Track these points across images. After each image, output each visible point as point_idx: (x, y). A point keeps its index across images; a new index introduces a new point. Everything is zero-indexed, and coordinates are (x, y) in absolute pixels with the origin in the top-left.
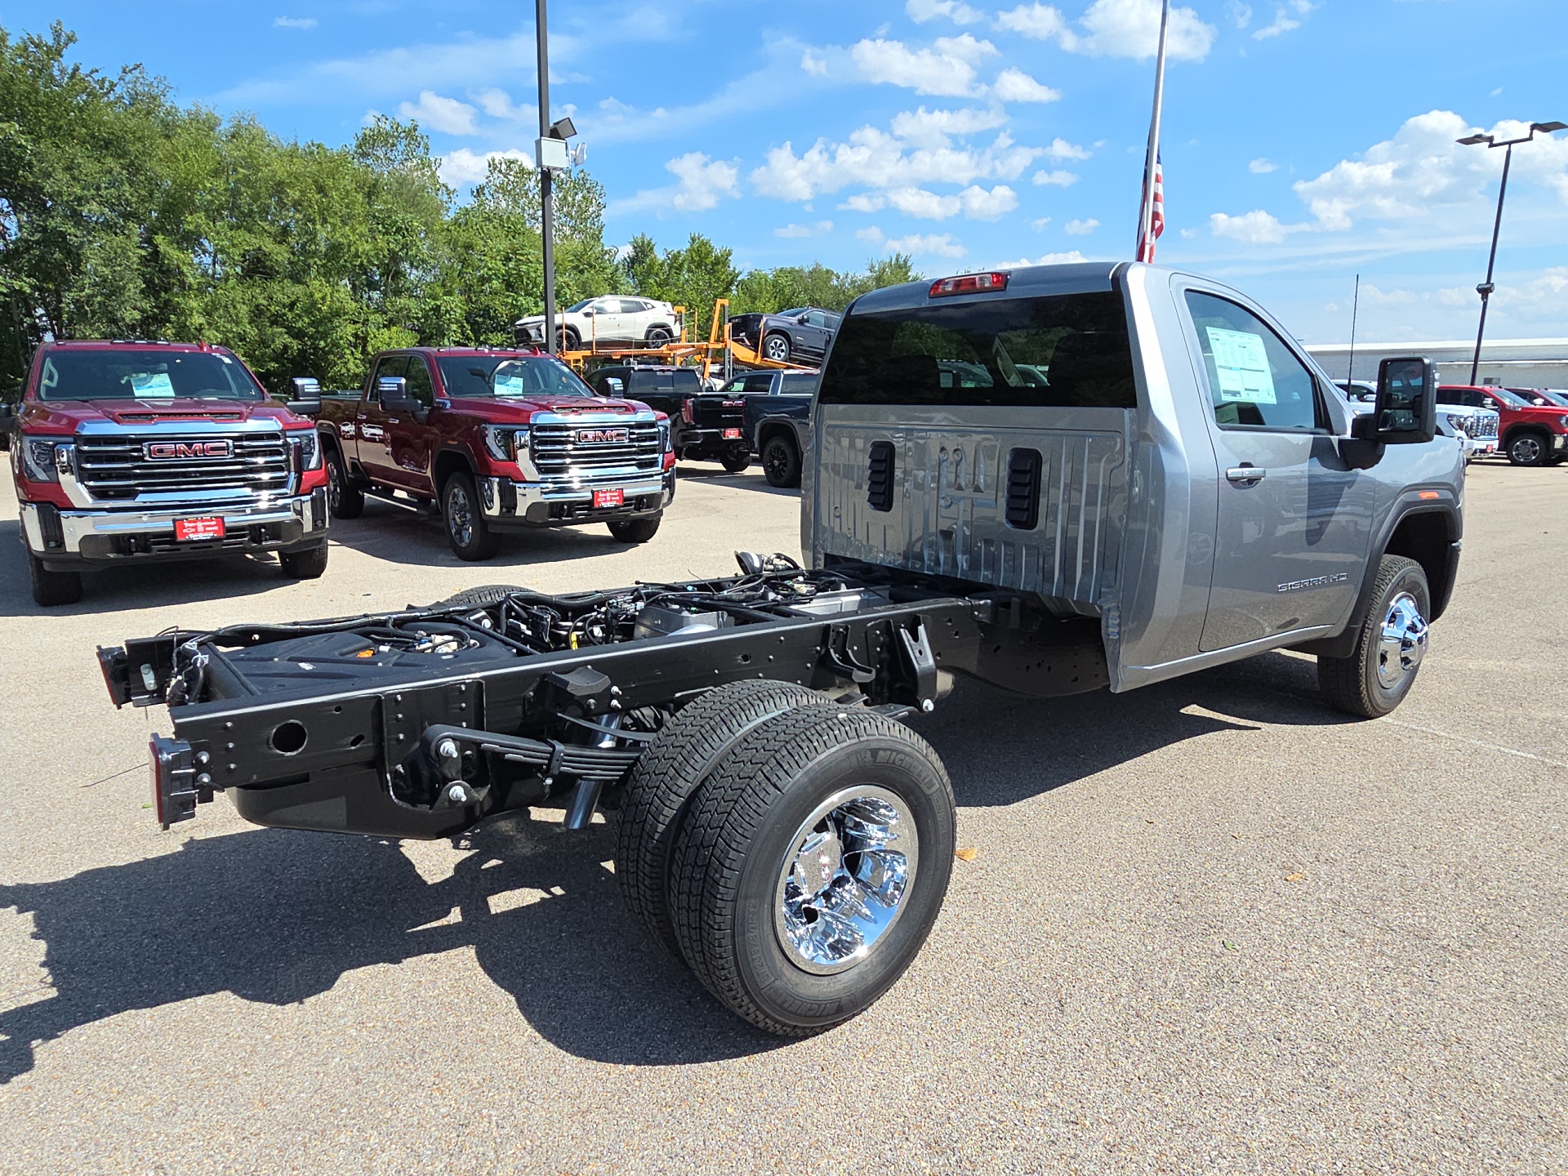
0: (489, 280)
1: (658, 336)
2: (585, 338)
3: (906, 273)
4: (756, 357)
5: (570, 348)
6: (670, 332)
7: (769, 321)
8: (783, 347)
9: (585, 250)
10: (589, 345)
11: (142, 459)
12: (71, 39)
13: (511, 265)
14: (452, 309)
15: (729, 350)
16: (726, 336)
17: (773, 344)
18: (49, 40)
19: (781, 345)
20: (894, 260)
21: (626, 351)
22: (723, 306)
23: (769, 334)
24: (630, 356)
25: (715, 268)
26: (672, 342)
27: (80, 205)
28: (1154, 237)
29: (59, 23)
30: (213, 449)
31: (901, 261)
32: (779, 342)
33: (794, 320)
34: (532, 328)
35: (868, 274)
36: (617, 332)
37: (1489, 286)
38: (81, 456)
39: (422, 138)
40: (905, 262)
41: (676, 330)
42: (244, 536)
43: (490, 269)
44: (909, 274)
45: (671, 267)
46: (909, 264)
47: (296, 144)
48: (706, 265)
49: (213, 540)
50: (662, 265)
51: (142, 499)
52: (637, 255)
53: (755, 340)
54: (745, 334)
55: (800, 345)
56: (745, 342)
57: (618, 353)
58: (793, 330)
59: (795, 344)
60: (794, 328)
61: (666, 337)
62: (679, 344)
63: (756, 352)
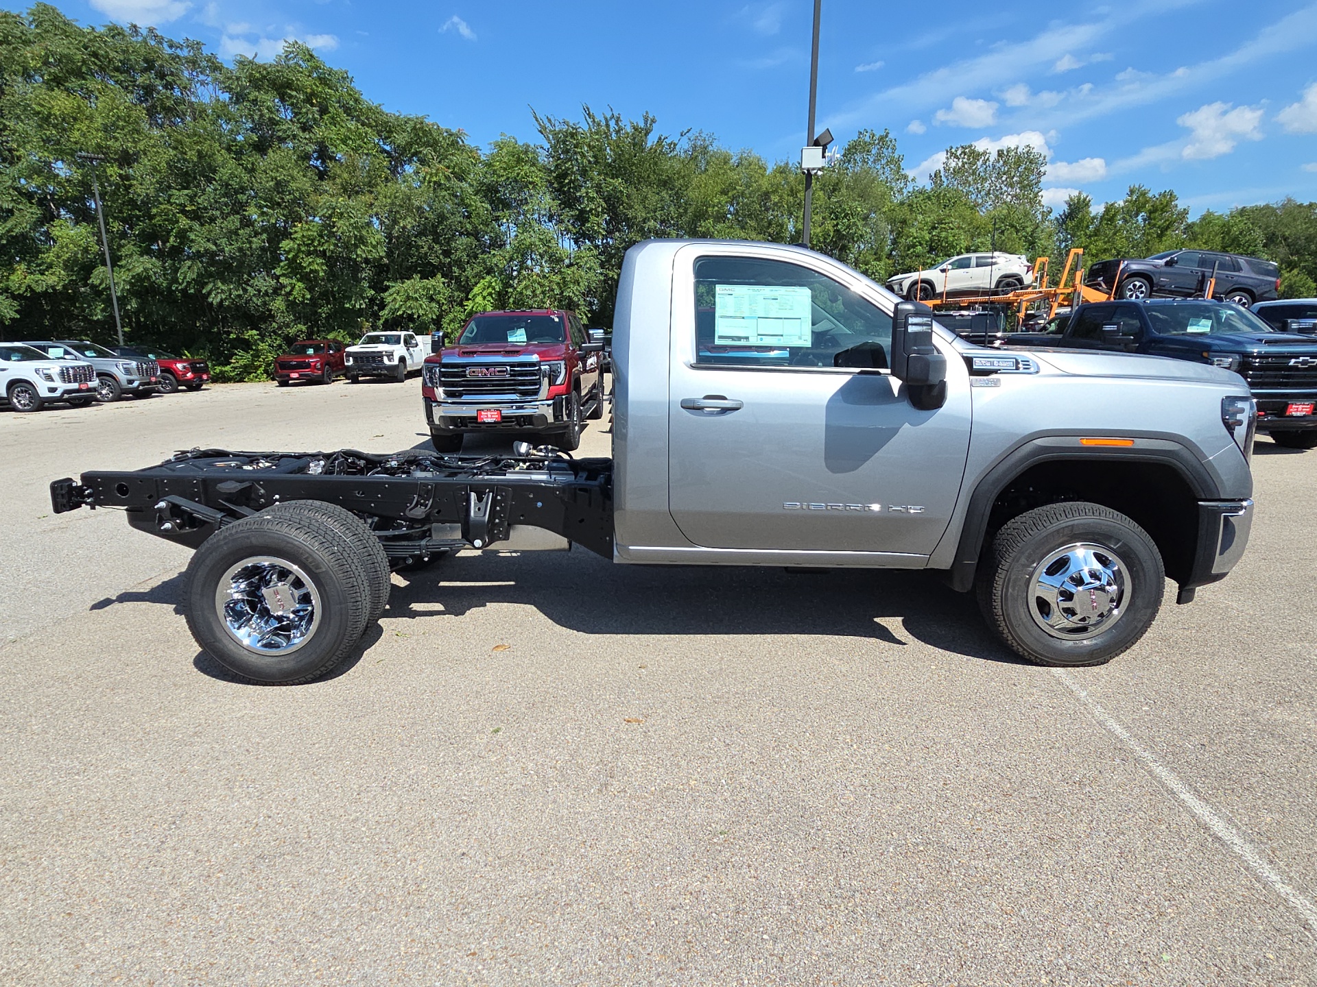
0: (914, 246)
1: (1008, 285)
2: (939, 289)
5: (926, 298)
6: (1020, 281)
8: (1143, 289)
10: (941, 295)
11: (465, 376)
12: (653, 121)
13: (935, 232)
14: (876, 271)
15: (1079, 294)
16: (1077, 281)
17: (1131, 287)
18: (642, 125)
19: (1141, 287)
21: (973, 299)
22: (1077, 255)
23: (1128, 277)
24: (976, 303)
26: (1022, 289)
27: (645, 223)
29: (647, 113)
30: (500, 371)
32: (1138, 284)
33: (1162, 262)
34: (896, 284)
36: (970, 283)
38: (443, 374)
39: (891, 141)
41: (1028, 279)
42: (513, 422)
43: (915, 238)
45: (1103, 218)
47: (787, 164)
49: (495, 422)
50: (1093, 218)
51: (465, 398)
52: (1071, 212)
53: (1109, 284)
54: (1102, 278)
55: (1164, 286)
56: (1101, 286)
57: (965, 301)
58: (1157, 272)
59: (1157, 285)
60: (1159, 270)
61: (1015, 285)
62: (1030, 290)
63: (1110, 294)
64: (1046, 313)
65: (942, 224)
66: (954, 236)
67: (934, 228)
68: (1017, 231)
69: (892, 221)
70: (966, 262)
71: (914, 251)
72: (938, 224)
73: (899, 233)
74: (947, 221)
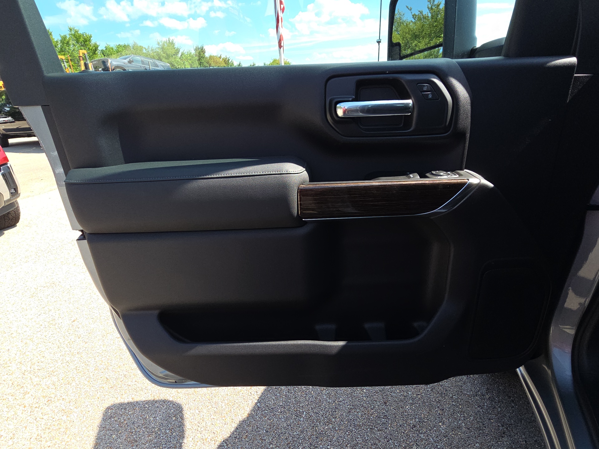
3: (174, 46)
7: (112, 62)
20: (168, 41)
22: (84, 54)
23: (114, 68)
25: (86, 43)
28: (282, 13)
35: (157, 46)
37: (379, 40)
40: (172, 42)
44: (175, 47)
45: (63, 42)
46: (174, 42)
48: (81, 42)
50: (57, 42)
54: (101, 69)
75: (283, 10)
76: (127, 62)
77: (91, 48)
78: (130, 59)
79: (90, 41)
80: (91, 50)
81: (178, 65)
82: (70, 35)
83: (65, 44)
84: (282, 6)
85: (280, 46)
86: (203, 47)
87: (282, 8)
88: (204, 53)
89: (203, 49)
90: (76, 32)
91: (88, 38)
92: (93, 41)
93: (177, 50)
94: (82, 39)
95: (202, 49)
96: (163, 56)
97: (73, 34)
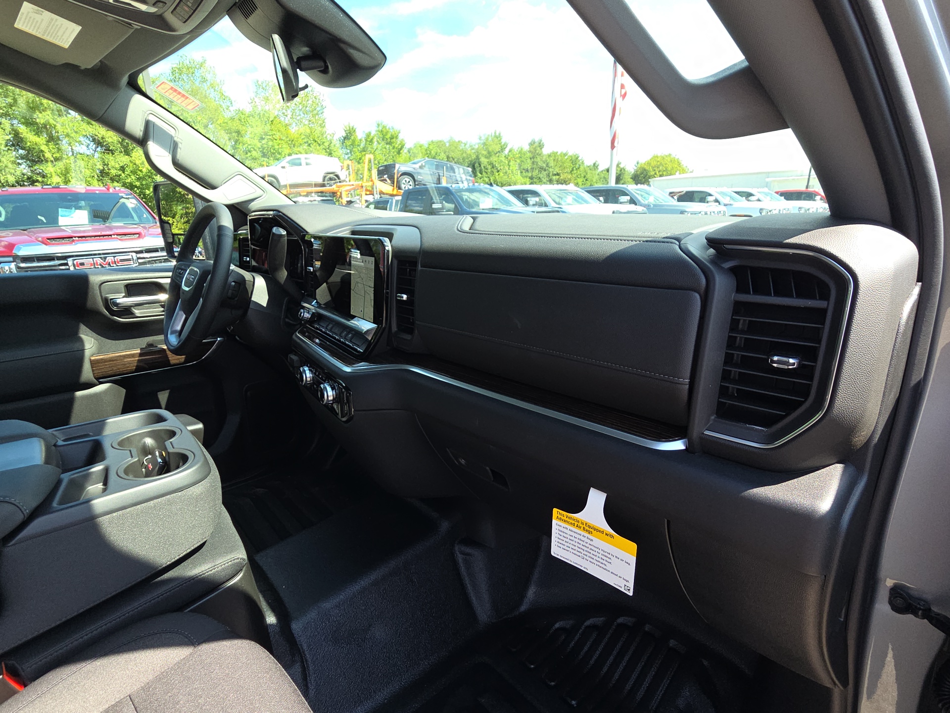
1: (331, 179)
2: (283, 182)
3: (500, 140)
4: (393, 190)
6: (338, 177)
7: (400, 168)
8: (411, 183)
9: (311, 132)
10: (286, 186)
13: (264, 142)
15: (377, 186)
16: (374, 178)
17: (404, 181)
19: (409, 182)
20: (493, 133)
21: (309, 189)
22: (370, 159)
23: (401, 175)
24: (312, 192)
25: (392, 141)
26: (340, 182)
30: (122, 260)
31: (497, 134)
32: (407, 180)
35: (478, 141)
40: (500, 134)
41: (343, 175)
43: (249, 145)
44: (502, 141)
45: (366, 140)
46: (501, 135)
48: (387, 139)
50: (361, 140)
52: (347, 135)
53: (391, 178)
54: (386, 176)
55: (421, 182)
56: (386, 181)
57: (304, 190)
58: (416, 173)
59: (417, 181)
60: (416, 171)
61: (335, 180)
62: (344, 183)
63: (394, 186)
64: (359, 199)
65: (268, 135)
66: (278, 145)
67: (262, 139)
68: (319, 145)
69: (229, 131)
70: (297, 161)
71: (251, 155)
72: (264, 135)
73: (236, 141)
74: (271, 134)
75: (624, 96)
76: (418, 167)
77: (396, 146)
78: (422, 164)
79: (397, 138)
80: (396, 148)
81: (500, 166)
82: (376, 131)
83: (368, 143)
84: (623, 91)
85: (613, 147)
86: (541, 141)
87: (623, 93)
88: (541, 149)
89: (542, 143)
90: (384, 127)
91: (395, 134)
92: (401, 137)
93: (504, 145)
94: (388, 136)
95: (540, 143)
96: (483, 155)
97: (380, 130)
